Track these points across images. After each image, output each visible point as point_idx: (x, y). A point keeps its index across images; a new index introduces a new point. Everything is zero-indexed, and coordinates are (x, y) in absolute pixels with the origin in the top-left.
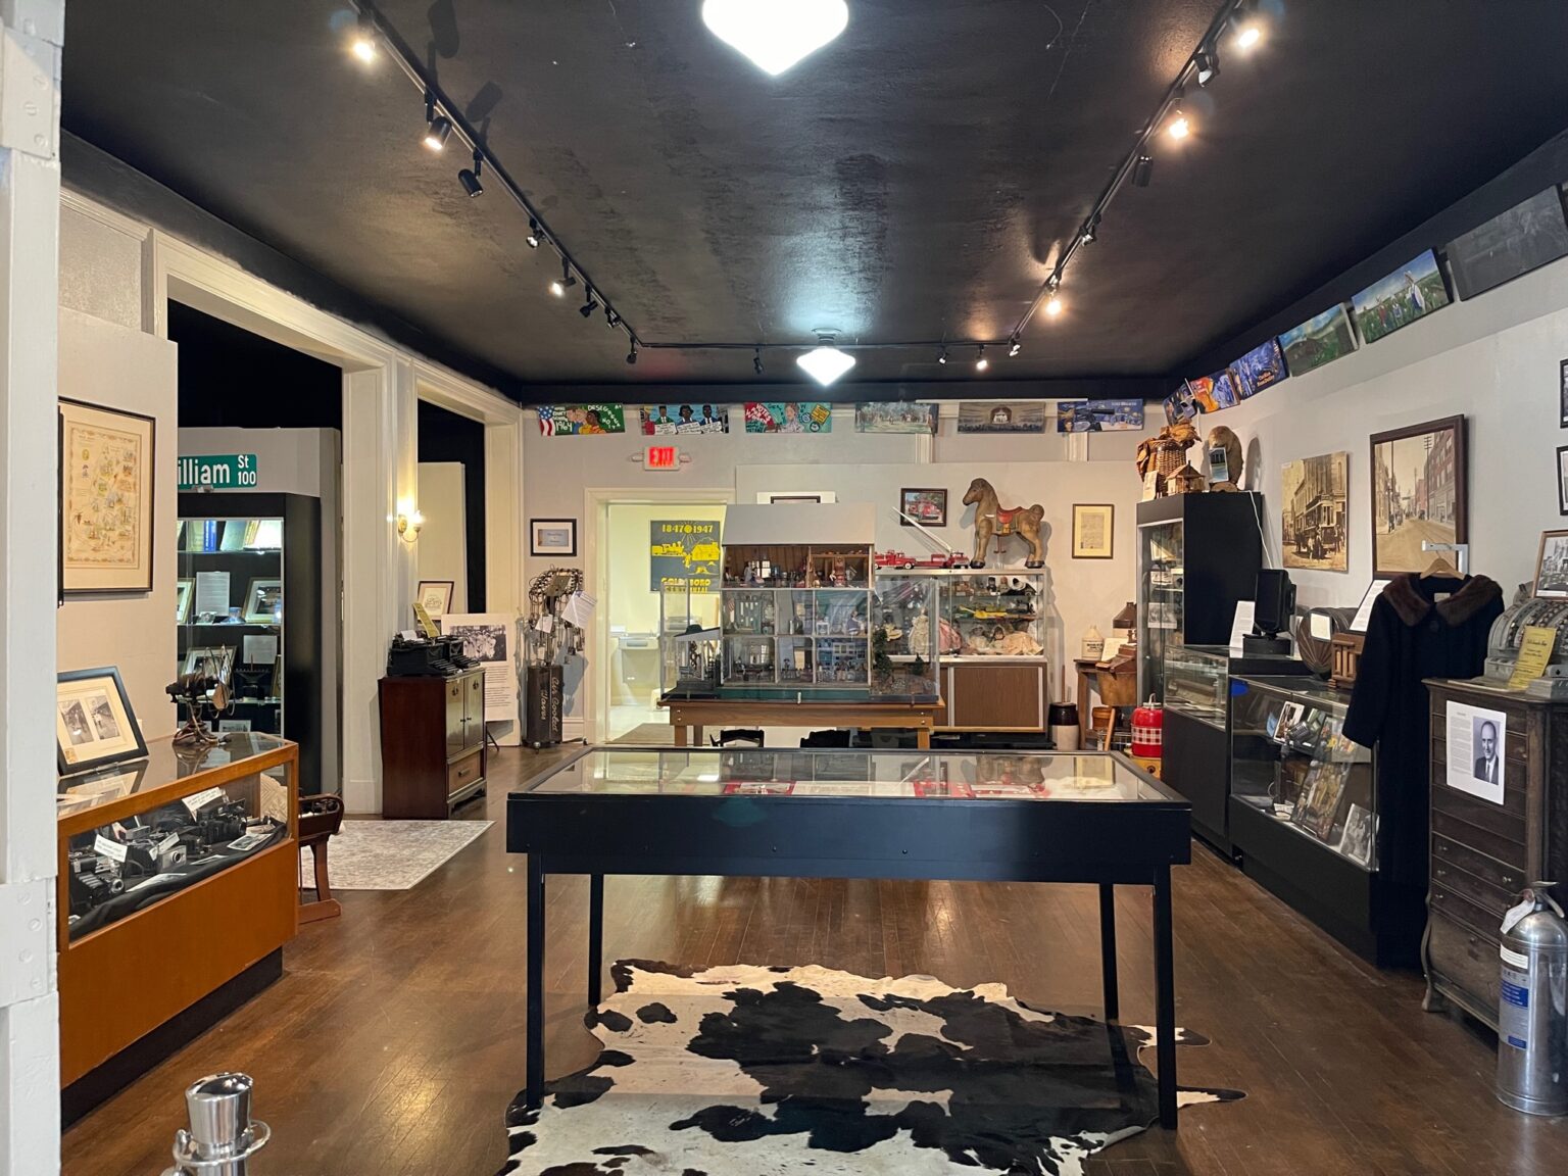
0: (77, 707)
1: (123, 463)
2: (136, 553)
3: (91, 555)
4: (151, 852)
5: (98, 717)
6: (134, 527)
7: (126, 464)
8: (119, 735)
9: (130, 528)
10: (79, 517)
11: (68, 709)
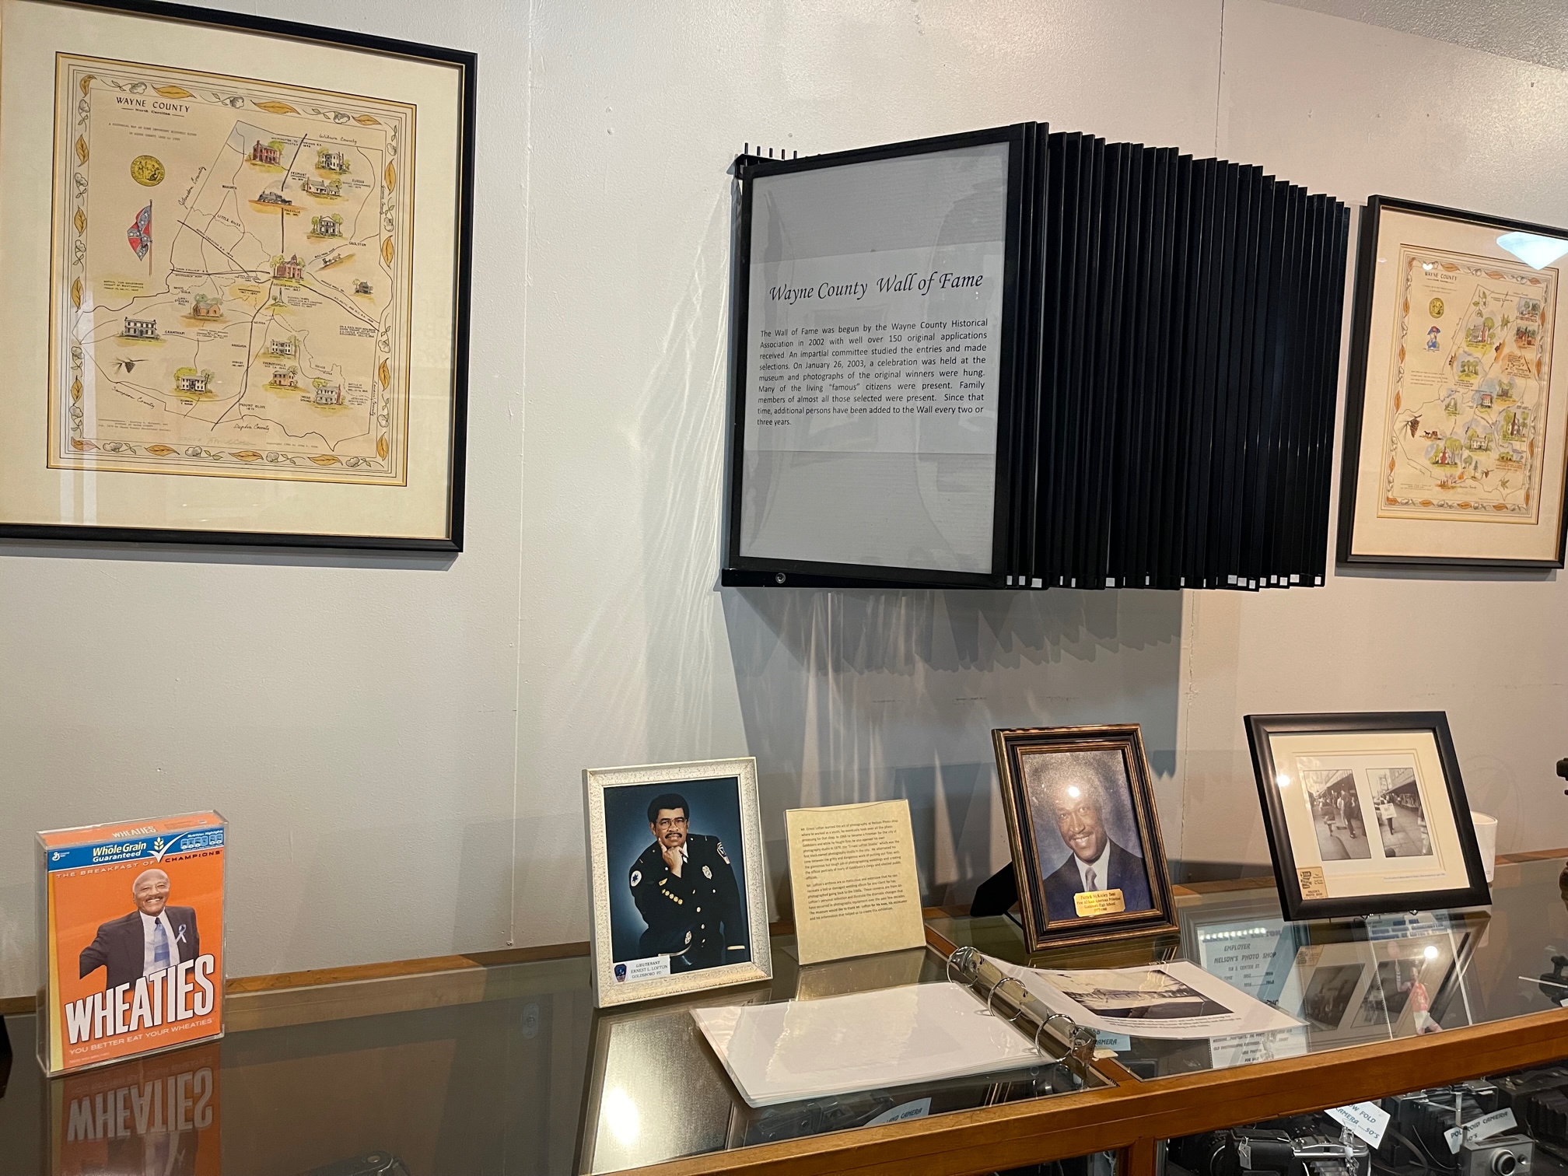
0: (1347, 785)
1: (1516, 323)
2: (1534, 493)
3: (1437, 495)
4: (1448, 1134)
5: (1389, 811)
6: (1532, 445)
7: (1523, 324)
8: (1430, 852)
9: (1524, 447)
10: (1414, 424)
11: (1323, 788)
